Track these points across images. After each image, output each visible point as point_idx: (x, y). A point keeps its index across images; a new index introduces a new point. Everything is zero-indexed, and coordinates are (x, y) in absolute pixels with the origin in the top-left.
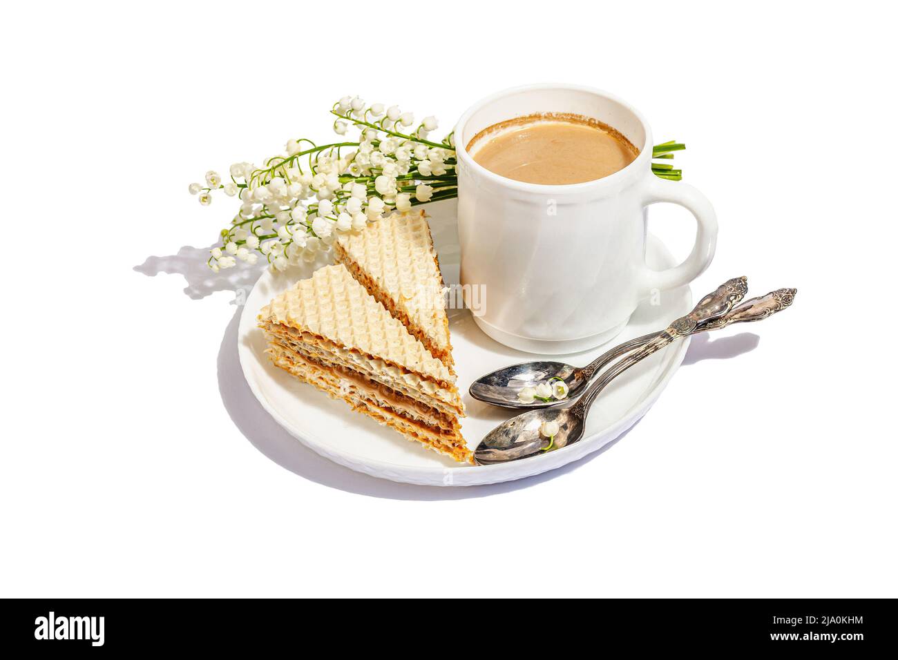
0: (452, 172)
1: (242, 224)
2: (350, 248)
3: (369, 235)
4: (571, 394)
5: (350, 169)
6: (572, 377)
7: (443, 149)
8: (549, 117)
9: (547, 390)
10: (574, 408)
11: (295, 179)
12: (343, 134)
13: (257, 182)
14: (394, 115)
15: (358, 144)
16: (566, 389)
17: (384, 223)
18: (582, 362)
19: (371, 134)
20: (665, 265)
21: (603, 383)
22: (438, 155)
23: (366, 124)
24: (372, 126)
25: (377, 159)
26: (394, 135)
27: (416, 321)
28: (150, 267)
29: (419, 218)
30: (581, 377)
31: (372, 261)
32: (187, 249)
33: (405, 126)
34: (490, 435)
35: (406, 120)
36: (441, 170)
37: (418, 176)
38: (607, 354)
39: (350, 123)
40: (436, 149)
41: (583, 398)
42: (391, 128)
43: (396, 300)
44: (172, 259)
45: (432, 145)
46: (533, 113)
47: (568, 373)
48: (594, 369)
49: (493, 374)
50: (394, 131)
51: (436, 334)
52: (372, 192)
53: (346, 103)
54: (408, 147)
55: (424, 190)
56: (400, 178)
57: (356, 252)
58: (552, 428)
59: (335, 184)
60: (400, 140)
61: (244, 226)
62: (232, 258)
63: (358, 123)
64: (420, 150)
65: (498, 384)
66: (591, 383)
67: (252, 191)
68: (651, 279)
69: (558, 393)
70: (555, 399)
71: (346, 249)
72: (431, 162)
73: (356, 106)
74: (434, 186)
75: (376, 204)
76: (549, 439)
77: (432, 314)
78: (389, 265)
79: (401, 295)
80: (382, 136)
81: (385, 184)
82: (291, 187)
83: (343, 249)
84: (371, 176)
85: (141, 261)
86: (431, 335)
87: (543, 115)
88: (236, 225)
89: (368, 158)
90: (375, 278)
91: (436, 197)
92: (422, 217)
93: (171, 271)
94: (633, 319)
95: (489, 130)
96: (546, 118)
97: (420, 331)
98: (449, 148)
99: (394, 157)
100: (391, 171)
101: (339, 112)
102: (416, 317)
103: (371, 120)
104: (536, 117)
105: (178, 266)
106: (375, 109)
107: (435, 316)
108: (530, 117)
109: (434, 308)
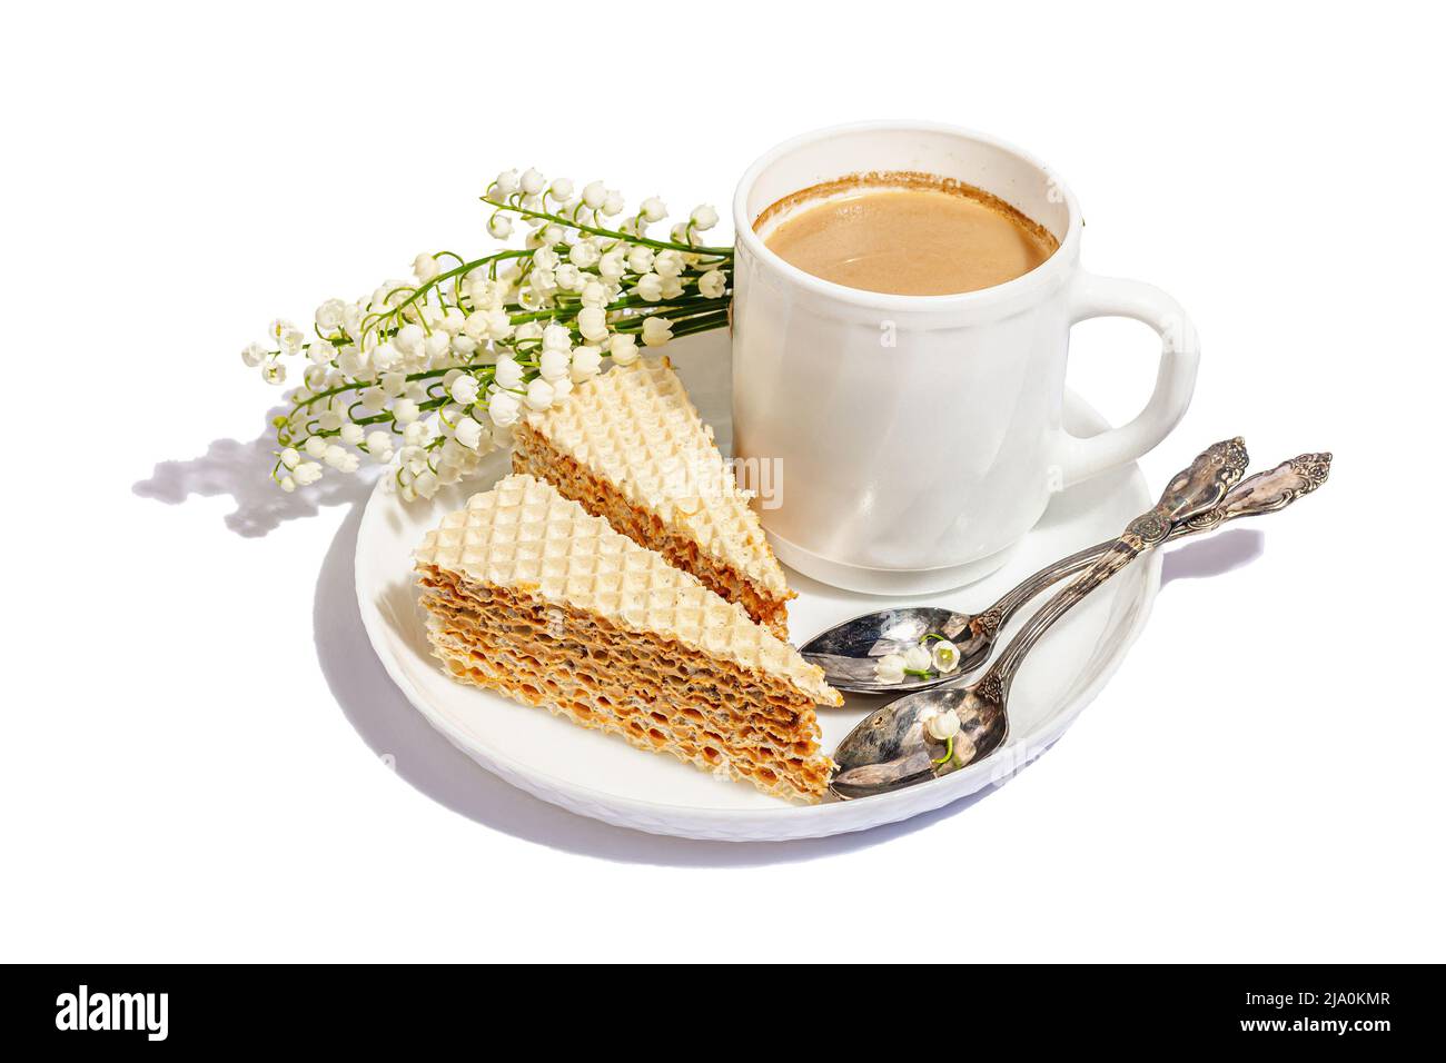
0: (692, 289)
1: (311, 401)
2: (553, 431)
3: (581, 408)
4: (967, 662)
5: (521, 298)
6: (966, 635)
7: (679, 253)
8: (872, 180)
9: (923, 659)
10: (982, 685)
11: (437, 324)
12: (505, 237)
14: (595, 199)
15: (531, 253)
16: (957, 655)
17: (604, 385)
18: (970, 601)
19: (555, 235)
20: (1088, 429)
21: (1022, 644)
22: (671, 262)
23: (548, 217)
24: (558, 220)
25: (569, 277)
26: (596, 233)
27: (715, 552)
28: (168, 484)
29: (663, 372)
30: (979, 633)
31: (602, 452)
32: (225, 447)
33: (610, 215)
34: (846, 744)
35: (612, 204)
36: (676, 290)
37: (636, 301)
38: (1022, 586)
39: (517, 216)
40: (666, 253)
41: (997, 665)
42: (587, 218)
43: (666, 517)
44: (204, 465)
45: (658, 247)
46: (845, 173)
47: (955, 628)
48: (998, 616)
49: (825, 636)
50: (593, 225)
52: (578, 339)
53: (511, 183)
54: (619, 252)
55: (656, 328)
56: (610, 307)
57: (568, 438)
58: (945, 722)
59: (502, 324)
60: (601, 241)
62: (318, 466)
63: (529, 216)
64: (641, 258)
65: (834, 653)
66: (1003, 639)
68: (1072, 456)
69: (941, 661)
70: (937, 674)
71: (546, 433)
72: (660, 277)
73: (531, 185)
74: (670, 316)
75: (589, 357)
76: (945, 743)
77: (743, 538)
78: (636, 458)
79: (675, 510)
80: (571, 235)
81: (592, 320)
82: (432, 340)
83: (538, 434)
84: (568, 310)
85: (148, 474)
86: (754, 574)
87: (862, 177)
88: (302, 404)
89: (549, 275)
90: (615, 482)
91: (678, 330)
92: (668, 370)
93: (210, 489)
94: (1050, 518)
95: (776, 207)
96: (866, 181)
97: (726, 570)
98: (689, 249)
99: (596, 271)
100: (597, 297)
101: (495, 198)
102: (716, 544)
103: (553, 209)
104: (849, 180)
105: (219, 478)
106: (559, 190)
107: (749, 541)
108: (841, 181)
109: (742, 528)
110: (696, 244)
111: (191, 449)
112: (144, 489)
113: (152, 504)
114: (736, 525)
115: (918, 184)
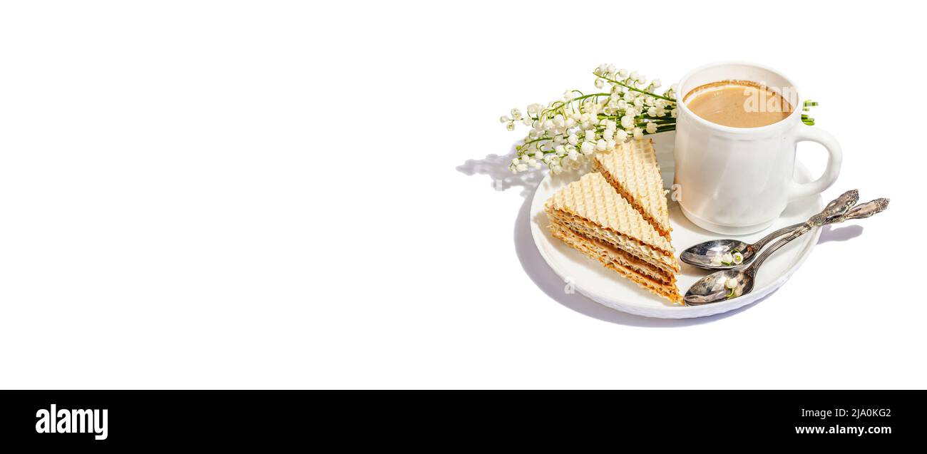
0: (669, 114)
1: (530, 143)
2: (604, 162)
3: (615, 154)
4: (746, 261)
5: (604, 110)
6: (746, 250)
7: (664, 100)
8: (734, 82)
9: (729, 258)
10: (747, 270)
11: (570, 116)
12: (601, 88)
13: (546, 117)
14: (634, 78)
15: (610, 95)
16: (742, 258)
17: (626, 147)
18: (751, 240)
19: (619, 89)
20: (805, 180)
21: (765, 255)
22: (661, 104)
23: (616, 82)
24: (620, 84)
25: (622, 105)
26: (634, 90)
27: (648, 212)
28: (469, 168)
29: (648, 144)
30: (751, 251)
31: (619, 171)
32: (493, 157)
33: (641, 84)
34: (694, 286)
35: (641, 80)
36: (662, 114)
37: (647, 117)
38: (769, 236)
39: (605, 81)
40: (660, 100)
41: (754, 264)
42: (631, 84)
43: (635, 197)
44: (483, 163)
45: (657, 97)
46: (724, 79)
47: (743, 247)
48: (760, 245)
49: (695, 247)
50: (633, 87)
51: (662, 221)
52: (620, 127)
53: (603, 68)
54: (642, 98)
55: (651, 126)
56: (636, 117)
57: (608, 164)
58: (733, 282)
59: (595, 120)
60: (637, 93)
61: (532, 144)
62: (525, 165)
63: (610, 81)
64: (650, 100)
65: (698, 253)
66: (758, 254)
67: (542, 123)
68: (796, 189)
69: (736, 260)
70: (735, 264)
71: (602, 163)
72: (657, 108)
73: (611, 70)
74: (658, 123)
75: (622, 135)
76: (731, 290)
77: (659, 207)
78: (629, 175)
79: (638, 195)
80: (625, 90)
81: (628, 121)
82: (567, 121)
83: (599, 162)
84: (619, 116)
85: (462, 163)
86: (659, 221)
87: (731, 81)
88: (527, 143)
89: (616, 104)
90: (621, 182)
91: (660, 130)
92: (650, 144)
93: (483, 171)
94: (783, 214)
95: (696, 89)
96: (732, 83)
97: (651, 218)
98: (668, 99)
99: (633, 104)
100: (631, 113)
101: (598, 74)
102: (649, 209)
103: (619, 80)
104: (726, 82)
105: (487, 168)
106: (622, 73)
107: (660, 209)
108: (723, 82)
109: (660, 204)
110: (671, 98)
111: (480, 156)
112: (460, 169)
113: (462, 175)
114: (658, 202)
115: (751, 85)
